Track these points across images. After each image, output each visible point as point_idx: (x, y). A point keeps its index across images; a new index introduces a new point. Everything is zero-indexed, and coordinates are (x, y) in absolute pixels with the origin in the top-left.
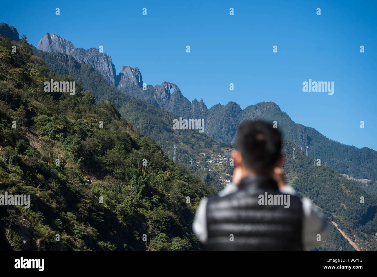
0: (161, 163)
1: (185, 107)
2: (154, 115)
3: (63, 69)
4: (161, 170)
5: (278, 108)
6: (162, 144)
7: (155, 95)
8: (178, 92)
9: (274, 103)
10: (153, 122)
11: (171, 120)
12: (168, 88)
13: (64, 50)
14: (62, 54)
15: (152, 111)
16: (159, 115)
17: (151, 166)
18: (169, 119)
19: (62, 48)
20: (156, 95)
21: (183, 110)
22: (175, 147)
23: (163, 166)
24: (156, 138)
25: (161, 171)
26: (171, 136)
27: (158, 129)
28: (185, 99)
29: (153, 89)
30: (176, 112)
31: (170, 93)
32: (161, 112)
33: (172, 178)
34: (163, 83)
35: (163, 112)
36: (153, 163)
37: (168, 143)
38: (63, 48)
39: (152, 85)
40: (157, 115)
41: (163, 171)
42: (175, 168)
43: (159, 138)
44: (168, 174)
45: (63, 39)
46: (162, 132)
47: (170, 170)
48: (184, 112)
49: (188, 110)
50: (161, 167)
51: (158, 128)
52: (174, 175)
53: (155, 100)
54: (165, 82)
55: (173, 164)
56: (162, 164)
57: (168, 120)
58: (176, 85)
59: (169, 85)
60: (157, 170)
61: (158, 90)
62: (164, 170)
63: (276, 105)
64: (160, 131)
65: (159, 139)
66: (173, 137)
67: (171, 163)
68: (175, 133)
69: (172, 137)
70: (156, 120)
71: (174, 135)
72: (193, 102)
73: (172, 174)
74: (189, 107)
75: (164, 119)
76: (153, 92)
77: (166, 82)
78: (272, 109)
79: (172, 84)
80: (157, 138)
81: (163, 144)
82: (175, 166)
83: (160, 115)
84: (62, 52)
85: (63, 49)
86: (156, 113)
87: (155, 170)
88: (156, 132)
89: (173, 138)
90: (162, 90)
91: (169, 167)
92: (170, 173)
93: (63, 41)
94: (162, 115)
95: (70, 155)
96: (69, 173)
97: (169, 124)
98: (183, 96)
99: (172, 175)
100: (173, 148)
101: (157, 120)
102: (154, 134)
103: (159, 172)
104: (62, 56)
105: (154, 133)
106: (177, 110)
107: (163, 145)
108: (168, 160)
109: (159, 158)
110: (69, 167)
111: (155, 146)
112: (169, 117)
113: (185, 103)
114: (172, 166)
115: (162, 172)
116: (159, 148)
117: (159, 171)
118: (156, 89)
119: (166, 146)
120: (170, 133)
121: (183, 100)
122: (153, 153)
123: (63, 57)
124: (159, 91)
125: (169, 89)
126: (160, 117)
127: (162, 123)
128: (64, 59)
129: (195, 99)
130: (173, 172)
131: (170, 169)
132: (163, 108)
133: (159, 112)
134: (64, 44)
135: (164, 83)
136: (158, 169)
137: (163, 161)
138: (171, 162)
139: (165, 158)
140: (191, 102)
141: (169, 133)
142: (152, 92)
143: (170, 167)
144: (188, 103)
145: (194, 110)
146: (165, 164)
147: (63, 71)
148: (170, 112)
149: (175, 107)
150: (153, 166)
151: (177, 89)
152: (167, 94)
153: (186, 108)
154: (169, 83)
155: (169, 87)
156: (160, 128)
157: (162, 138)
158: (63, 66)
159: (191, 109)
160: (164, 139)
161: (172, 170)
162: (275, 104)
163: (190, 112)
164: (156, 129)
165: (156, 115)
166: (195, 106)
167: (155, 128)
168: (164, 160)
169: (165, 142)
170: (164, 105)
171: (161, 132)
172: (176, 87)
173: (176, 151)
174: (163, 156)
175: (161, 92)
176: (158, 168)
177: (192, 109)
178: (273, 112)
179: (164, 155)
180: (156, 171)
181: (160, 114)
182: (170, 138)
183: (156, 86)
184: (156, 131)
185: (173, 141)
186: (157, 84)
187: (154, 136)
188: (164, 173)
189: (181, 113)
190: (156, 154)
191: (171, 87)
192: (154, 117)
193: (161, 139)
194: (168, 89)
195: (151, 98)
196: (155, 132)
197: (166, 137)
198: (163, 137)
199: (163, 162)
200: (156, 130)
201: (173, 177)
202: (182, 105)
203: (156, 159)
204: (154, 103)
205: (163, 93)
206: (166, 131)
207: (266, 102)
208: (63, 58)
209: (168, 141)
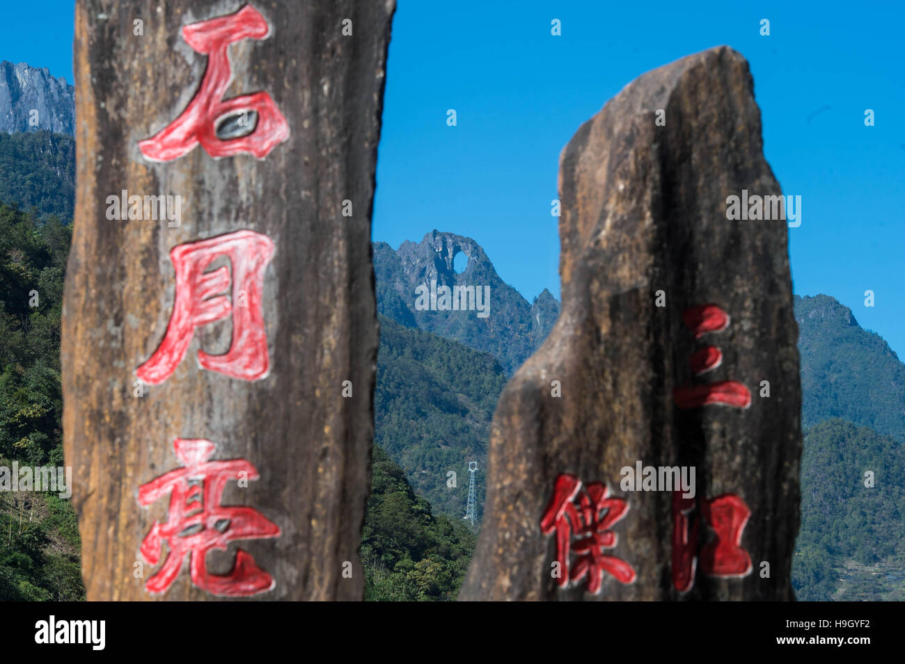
0: (405, 531)
1: (508, 319)
2: (395, 352)
3: (60, 191)
4: (406, 555)
5: (847, 317)
6: (424, 456)
7: (398, 279)
8: (483, 268)
9: (831, 298)
10: (391, 378)
11: (456, 369)
12: (445, 252)
13: (67, 125)
14: (56, 140)
15: (386, 340)
16: (415, 352)
17: (371, 541)
18: (448, 367)
19: (58, 116)
20: (402, 279)
21: (502, 333)
22: (473, 466)
23: (412, 542)
24: (405, 435)
25: (407, 561)
26: (458, 426)
27: (411, 404)
28: (507, 292)
29: (393, 258)
30: (475, 340)
31: (453, 271)
32: (421, 341)
33: (445, 583)
34: (427, 236)
35: (429, 339)
36: (376, 530)
37: (449, 454)
38: (62, 115)
39: (388, 245)
40: (407, 351)
41: (413, 559)
42: (456, 549)
43: (415, 434)
44: (429, 570)
45: (63, 84)
46: (424, 415)
47: (437, 556)
48: (507, 338)
49: (521, 331)
50: (404, 545)
51: (411, 399)
52: (452, 572)
53: (399, 297)
54: (435, 233)
55: (449, 533)
56: (410, 534)
57: (446, 368)
58: (473, 242)
59: (450, 241)
60: (391, 557)
61: (408, 260)
62: (417, 557)
63: (842, 307)
64: (418, 411)
65: (414, 438)
66: (465, 429)
67: (441, 529)
68: (471, 417)
69: (462, 430)
70: (402, 370)
71: (469, 422)
72: (536, 301)
73: (444, 569)
74: (522, 322)
75: (431, 366)
76: (391, 267)
77: (440, 230)
78: (824, 323)
79: (460, 237)
80: (408, 434)
81: (427, 456)
82: (457, 542)
83: (418, 354)
84: (59, 130)
85: (63, 120)
86: (402, 346)
87: (383, 558)
88: (405, 415)
89: (466, 435)
90: (423, 260)
91: (434, 544)
92: (439, 566)
93: (60, 92)
94: (423, 351)
95: (66, 510)
96: (60, 578)
97: (449, 383)
98: (500, 281)
99: (446, 573)
100: (464, 469)
101: (405, 372)
102: (394, 421)
103: (397, 564)
104: (59, 147)
105: (394, 416)
106: (480, 331)
107: (431, 459)
108: (433, 519)
109: (396, 514)
110: (63, 556)
111: (384, 468)
112: (449, 359)
113: (508, 306)
114: (444, 542)
115: (410, 565)
116: (398, 476)
117: (398, 560)
118: (404, 258)
119: (439, 463)
120: (454, 415)
121: (501, 296)
122: (377, 496)
123: (62, 149)
124: (414, 266)
125: (450, 256)
126: (416, 359)
127: (424, 380)
128: (65, 156)
129: (546, 290)
130: (450, 564)
131: (438, 553)
132: (429, 324)
133: (414, 342)
134: (66, 100)
135: (431, 235)
136: (394, 554)
137: (414, 524)
138: (442, 527)
139: (422, 512)
140: (531, 303)
141: (450, 416)
142: (388, 270)
143: (439, 545)
144: (519, 305)
145: (543, 331)
146: (421, 534)
147: (62, 201)
148: (455, 339)
149: (471, 322)
150: (376, 543)
151: (478, 255)
152: (442, 275)
153: (511, 322)
154: (451, 235)
155: (450, 251)
156: (416, 400)
157: (425, 435)
158: (60, 183)
159: (530, 326)
160: (431, 437)
161: (448, 555)
162: (836, 305)
163: (527, 340)
164: (403, 403)
165: (402, 353)
166: (545, 316)
167: (398, 401)
168: (416, 520)
169: (436, 449)
170: (433, 316)
171: (421, 413)
172: (477, 251)
173: (477, 483)
174: (412, 504)
175: (422, 266)
176: (395, 547)
177: (534, 327)
178: (829, 331)
179: (416, 503)
180: (386, 562)
181: (419, 350)
182: (455, 434)
183: (402, 245)
184: (404, 410)
185: (464, 444)
186: (408, 241)
187: (396, 428)
188: (417, 565)
189: (493, 341)
190: (389, 499)
191: (457, 250)
192: (395, 359)
193: (421, 438)
194: (447, 255)
195: (386, 291)
196: (399, 414)
197: (441, 432)
198: (428, 432)
199: (412, 526)
200: (405, 406)
201: (450, 580)
202: (499, 313)
203: (387, 519)
204: (396, 310)
205: (427, 272)
206: (441, 409)
207: (802, 297)
208: (61, 152)
209: (446, 444)
